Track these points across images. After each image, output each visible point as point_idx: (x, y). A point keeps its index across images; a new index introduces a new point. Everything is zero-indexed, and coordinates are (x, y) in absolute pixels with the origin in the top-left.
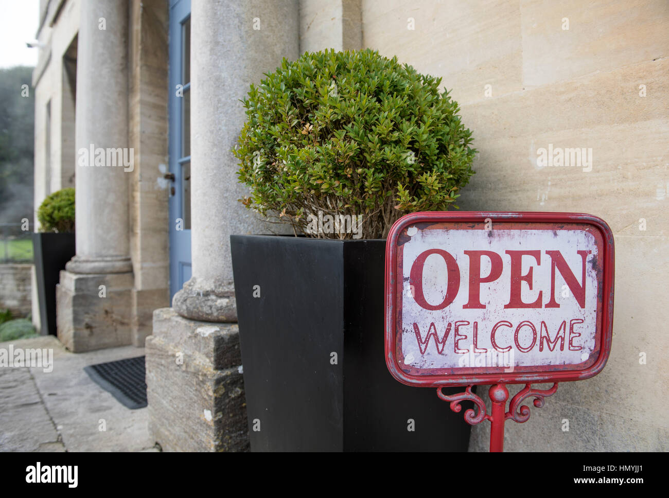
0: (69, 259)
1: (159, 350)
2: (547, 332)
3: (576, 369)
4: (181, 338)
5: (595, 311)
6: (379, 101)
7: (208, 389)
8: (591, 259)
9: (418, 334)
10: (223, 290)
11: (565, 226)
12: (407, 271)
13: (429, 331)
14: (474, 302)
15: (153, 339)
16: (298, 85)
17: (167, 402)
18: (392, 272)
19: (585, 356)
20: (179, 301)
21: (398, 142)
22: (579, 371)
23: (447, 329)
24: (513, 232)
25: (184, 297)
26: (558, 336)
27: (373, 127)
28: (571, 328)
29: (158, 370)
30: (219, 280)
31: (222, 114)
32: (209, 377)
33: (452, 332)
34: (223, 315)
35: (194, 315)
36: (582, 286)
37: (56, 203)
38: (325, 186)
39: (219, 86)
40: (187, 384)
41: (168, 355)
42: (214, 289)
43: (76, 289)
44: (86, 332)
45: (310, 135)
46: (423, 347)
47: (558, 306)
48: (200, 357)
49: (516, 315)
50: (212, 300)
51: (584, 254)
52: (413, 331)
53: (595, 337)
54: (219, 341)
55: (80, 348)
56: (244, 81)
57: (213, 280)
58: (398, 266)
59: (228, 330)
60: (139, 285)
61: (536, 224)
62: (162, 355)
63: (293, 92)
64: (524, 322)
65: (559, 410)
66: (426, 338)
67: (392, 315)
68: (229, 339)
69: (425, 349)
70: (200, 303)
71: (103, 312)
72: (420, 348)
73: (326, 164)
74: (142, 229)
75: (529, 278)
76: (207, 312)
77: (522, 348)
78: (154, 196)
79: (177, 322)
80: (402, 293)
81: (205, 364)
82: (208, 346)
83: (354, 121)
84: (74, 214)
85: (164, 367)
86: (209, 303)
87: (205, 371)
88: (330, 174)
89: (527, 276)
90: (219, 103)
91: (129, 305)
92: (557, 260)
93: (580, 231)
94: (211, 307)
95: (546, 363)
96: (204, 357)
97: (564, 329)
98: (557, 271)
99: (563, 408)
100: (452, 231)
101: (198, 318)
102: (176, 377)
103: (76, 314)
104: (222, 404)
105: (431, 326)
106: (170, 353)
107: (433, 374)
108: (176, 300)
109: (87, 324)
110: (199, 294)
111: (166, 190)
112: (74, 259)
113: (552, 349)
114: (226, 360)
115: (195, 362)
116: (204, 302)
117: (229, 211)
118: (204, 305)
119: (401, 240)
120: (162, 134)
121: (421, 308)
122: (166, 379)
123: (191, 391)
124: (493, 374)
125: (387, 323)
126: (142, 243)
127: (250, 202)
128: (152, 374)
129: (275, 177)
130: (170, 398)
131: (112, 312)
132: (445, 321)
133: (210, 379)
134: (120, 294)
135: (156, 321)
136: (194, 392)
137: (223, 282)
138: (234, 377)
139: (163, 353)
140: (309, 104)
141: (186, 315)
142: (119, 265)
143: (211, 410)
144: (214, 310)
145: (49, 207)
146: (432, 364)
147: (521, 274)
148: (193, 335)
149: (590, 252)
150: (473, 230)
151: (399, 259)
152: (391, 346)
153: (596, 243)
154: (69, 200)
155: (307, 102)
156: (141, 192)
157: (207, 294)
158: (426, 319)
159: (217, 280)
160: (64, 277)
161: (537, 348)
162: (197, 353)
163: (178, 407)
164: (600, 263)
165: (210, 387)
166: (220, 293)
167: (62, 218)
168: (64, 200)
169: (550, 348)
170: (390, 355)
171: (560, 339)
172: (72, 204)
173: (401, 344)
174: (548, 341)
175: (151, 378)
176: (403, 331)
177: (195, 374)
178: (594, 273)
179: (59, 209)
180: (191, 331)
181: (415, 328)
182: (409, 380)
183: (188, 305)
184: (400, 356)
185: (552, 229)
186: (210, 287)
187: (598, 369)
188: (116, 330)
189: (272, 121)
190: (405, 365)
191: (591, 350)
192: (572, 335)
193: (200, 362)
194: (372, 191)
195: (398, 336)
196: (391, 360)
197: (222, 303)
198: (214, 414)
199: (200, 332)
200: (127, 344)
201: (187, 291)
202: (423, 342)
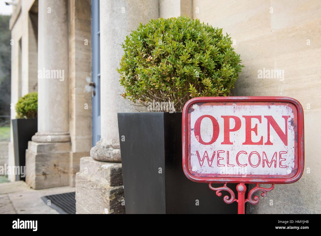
0: (34, 134)
1: (83, 179)
2: (266, 157)
3: (284, 178)
4: (94, 171)
5: (293, 147)
6: (184, 44)
7: (107, 197)
8: (290, 120)
9: (199, 156)
10: (116, 145)
11: (275, 103)
12: (192, 126)
13: (204, 155)
14: (227, 141)
15: (80, 174)
16: (146, 37)
17: (86, 208)
18: (185, 126)
19: (289, 171)
20: (94, 151)
21: (192, 64)
22: (286, 179)
23: (213, 154)
24: (246, 106)
25: (96, 149)
26: (273, 160)
27: (180, 57)
28: (280, 156)
29: (82, 190)
30: (114, 140)
31: (116, 50)
32: (107, 190)
33: (216, 156)
34: (116, 158)
35: (101, 158)
36: (285, 134)
37: (26, 101)
38: (157, 86)
39: (114, 34)
40: (96, 196)
41: (87, 181)
42: (112, 144)
43: (38, 152)
44: (43, 177)
45: (151, 62)
46: (201, 163)
47: (272, 144)
48: (103, 181)
49: (249, 148)
50: (111, 150)
51: (286, 118)
52: (196, 155)
53: (294, 161)
54: (113, 171)
55: (39, 187)
56: (128, 31)
57: (112, 140)
58: (188, 123)
59: (118, 166)
60: (74, 149)
61: (259, 102)
62: (84, 182)
63: (144, 40)
64: (253, 152)
65: (293, 209)
66: (203, 159)
67: (185, 147)
68: (118, 170)
69: (202, 164)
70: (104, 152)
71: (53, 165)
72: (200, 163)
73: (158, 76)
74: (77, 116)
75: (255, 130)
76: (108, 156)
77: (253, 165)
78: (84, 96)
79: (92, 163)
80: (190, 136)
81: (105, 183)
82: (107, 174)
83: (171, 54)
84: (37, 108)
85: (85, 188)
86: (109, 152)
87: (105, 187)
88: (160, 80)
89: (254, 128)
90: (114, 44)
91: (68, 162)
92: (271, 121)
93: (283, 106)
94: (110, 154)
95: (267, 174)
96: (105, 180)
97: (276, 156)
98: (271, 126)
99: (295, 208)
100: (215, 106)
101: (103, 160)
102: (91, 193)
103: (37, 166)
104: (114, 205)
105: (205, 153)
106: (88, 180)
107: (206, 176)
108: (92, 151)
109: (43, 172)
110: (104, 147)
111: (91, 93)
112: (36, 134)
113: (269, 166)
114: (116, 181)
115: (101, 183)
116: (106, 151)
117: (120, 102)
118: (106, 153)
119: (189, 111)
120: (88, 59)
121: (200, 143)
122: (86, 195)
123: (98, 199)
124: (238, 178)
125: (183, 150)
126: (76, 124)
127: (126, 95)
128: (79, 194)
129: (136, 82)
130: (88, 206)
131: (58, 166)
132: (212, 150)
133: (108, 191)
134: (63, 155)
135: (81, 164)
136: (100, 200)
137: (116, 141)
138: (120, 190)
139: (85, 180)
140: (151, 46)
141: (97, 158)
142: (63, 137)
143: (108, 208)
144: (111, 155)
145: (22, 104)
146: (206, 171)
147: (251, 128)
148: (100, 169)
149: (290, 117)
150: (226, 106)
151: (189, 120)
152: (185, 161)
153: (293, 112)
154: (34, 99)
155: (150, 45)
156: (76, 94)
157: (108, 147)
158: (202, 149)
159: (113, 140)
160: (31, 145)
161: (261, 165)
162: (102, 178)
163: (92, 210)
164: (296, 122)
165: (108, 195)
166: (115, 146)
167: (30, 110)
168: (31, 99)
169: (268, 166)
170: (184, 166)
171: (274, 161)
172: (36, 101)
173: (191, 161)
174: (267, 162)
175: (78, 195)
176: (191, 155)
177: (101, 189)
178: (292, 128)
179: (28, 104)
180: (99, 167)
181: (197, 153)
182: (194, 178)
183: (98, 153)
184: (190, 167)
185: (268, 105)
186: (110, 143)
187: (296, 178)
188: (60, 176)
189: (135, 55)
190: (193, 171)
191: (292, 168)
192: (281, 160)
193: (103, 183)
194: (179, 88)
195: (189, 157)
196: (185, 168)
197: (115, 151)
198: (109, 210)
199: (103, 167)
200: (66, 185)
201: (98, 146)
202: (201, 160)
